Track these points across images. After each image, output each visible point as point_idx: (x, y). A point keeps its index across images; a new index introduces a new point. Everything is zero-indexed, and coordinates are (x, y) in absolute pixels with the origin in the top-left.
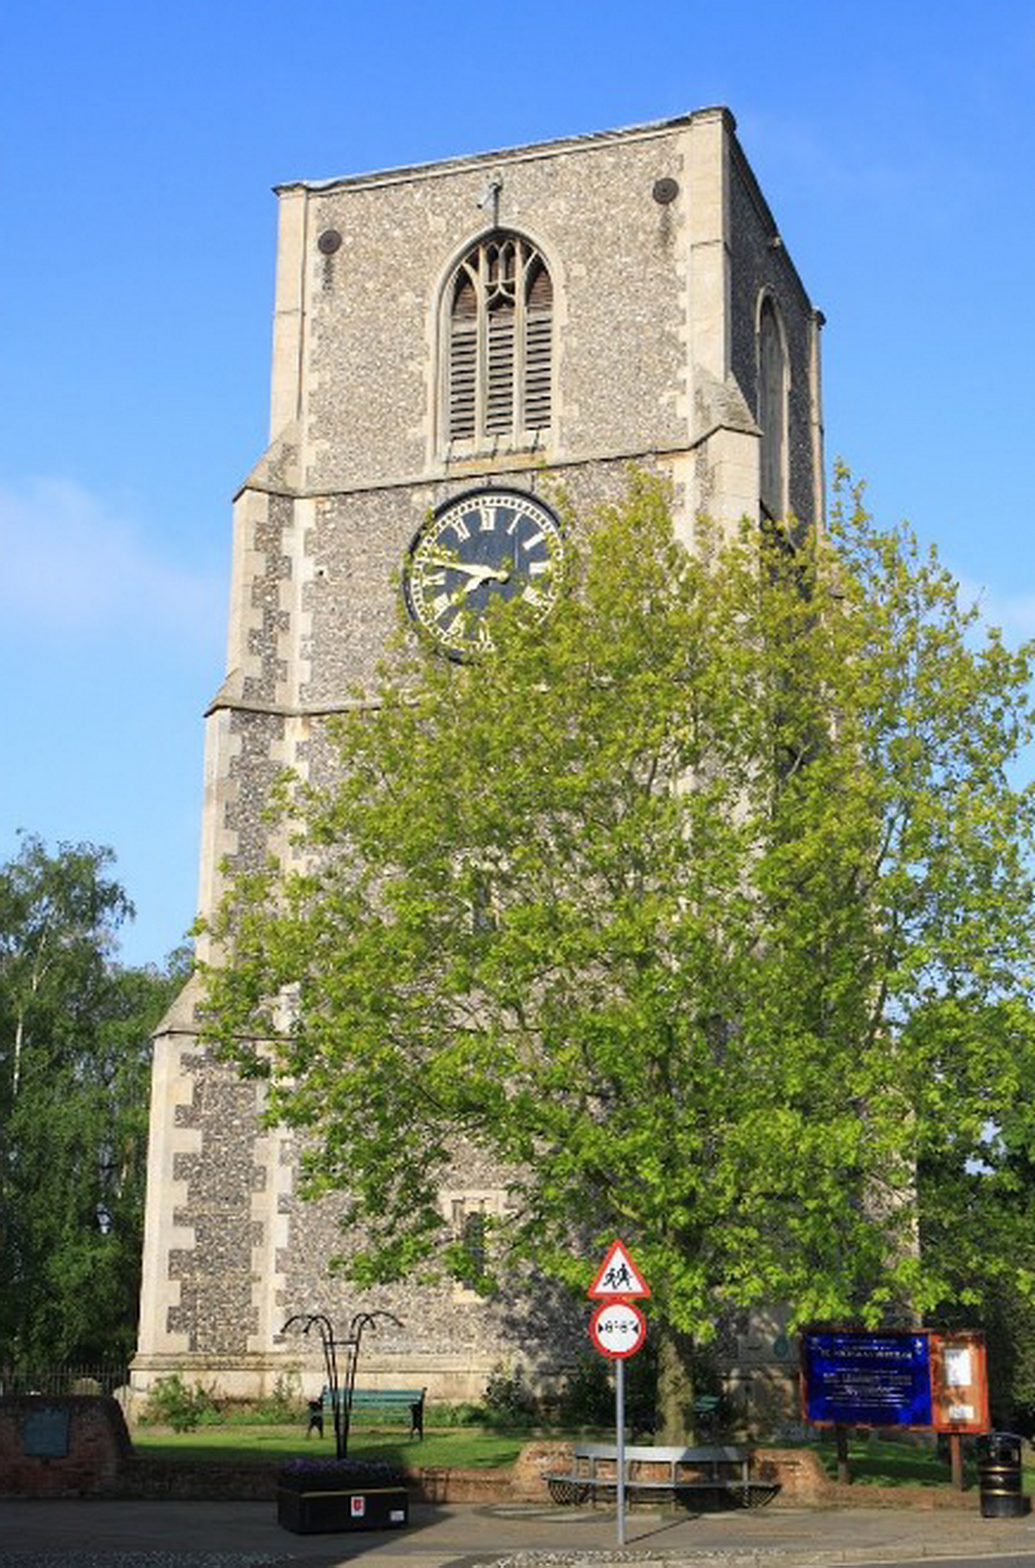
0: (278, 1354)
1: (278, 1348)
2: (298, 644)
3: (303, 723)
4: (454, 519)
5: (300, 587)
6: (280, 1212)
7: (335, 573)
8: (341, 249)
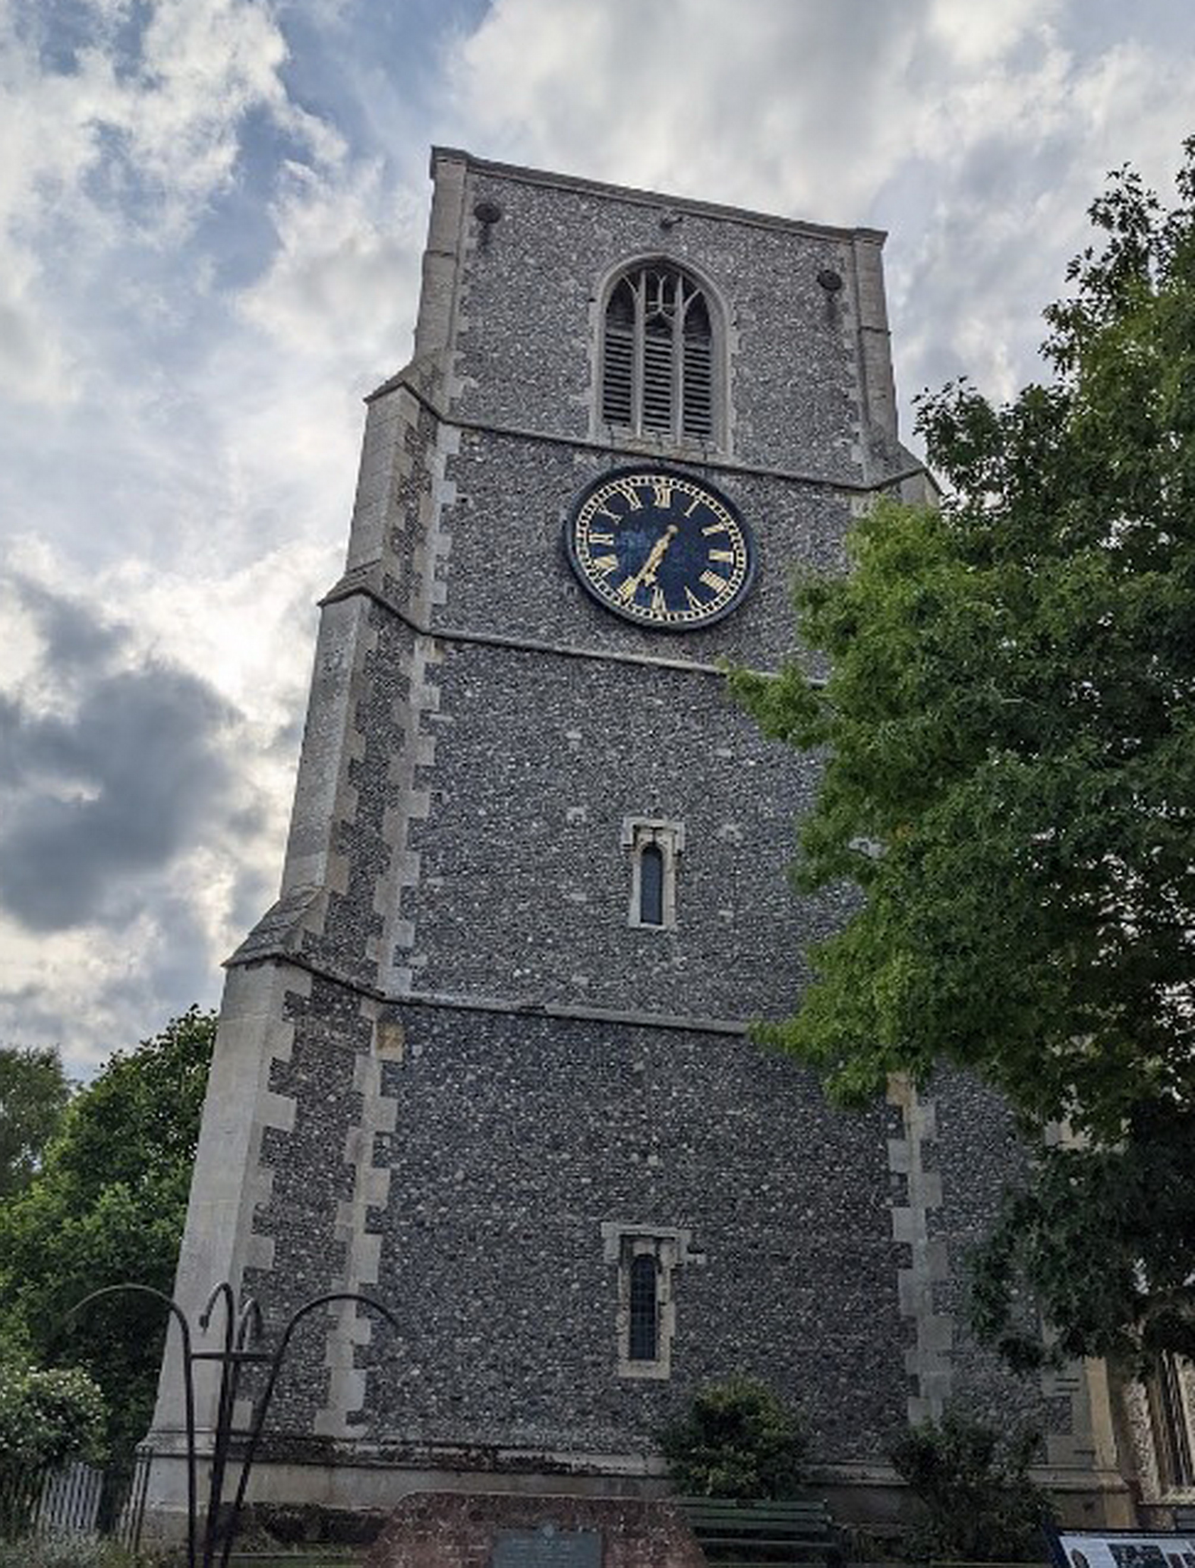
0: (353, 1441)
1: (351, 1431)
2: (432, 564)
3: (436, 646)
4: (627, 488)
5: (438, 507)
6: (367, 1231)
7: (481, 505)
8: (500, 222)
